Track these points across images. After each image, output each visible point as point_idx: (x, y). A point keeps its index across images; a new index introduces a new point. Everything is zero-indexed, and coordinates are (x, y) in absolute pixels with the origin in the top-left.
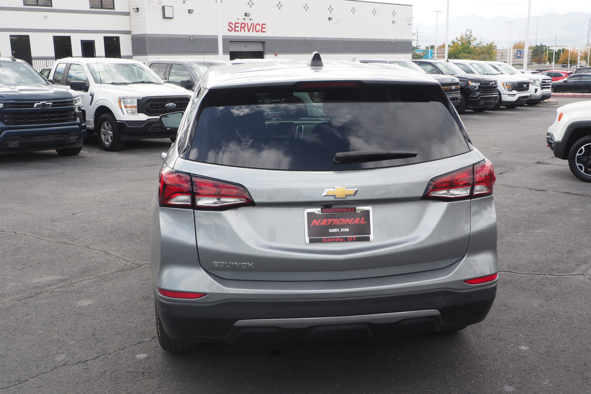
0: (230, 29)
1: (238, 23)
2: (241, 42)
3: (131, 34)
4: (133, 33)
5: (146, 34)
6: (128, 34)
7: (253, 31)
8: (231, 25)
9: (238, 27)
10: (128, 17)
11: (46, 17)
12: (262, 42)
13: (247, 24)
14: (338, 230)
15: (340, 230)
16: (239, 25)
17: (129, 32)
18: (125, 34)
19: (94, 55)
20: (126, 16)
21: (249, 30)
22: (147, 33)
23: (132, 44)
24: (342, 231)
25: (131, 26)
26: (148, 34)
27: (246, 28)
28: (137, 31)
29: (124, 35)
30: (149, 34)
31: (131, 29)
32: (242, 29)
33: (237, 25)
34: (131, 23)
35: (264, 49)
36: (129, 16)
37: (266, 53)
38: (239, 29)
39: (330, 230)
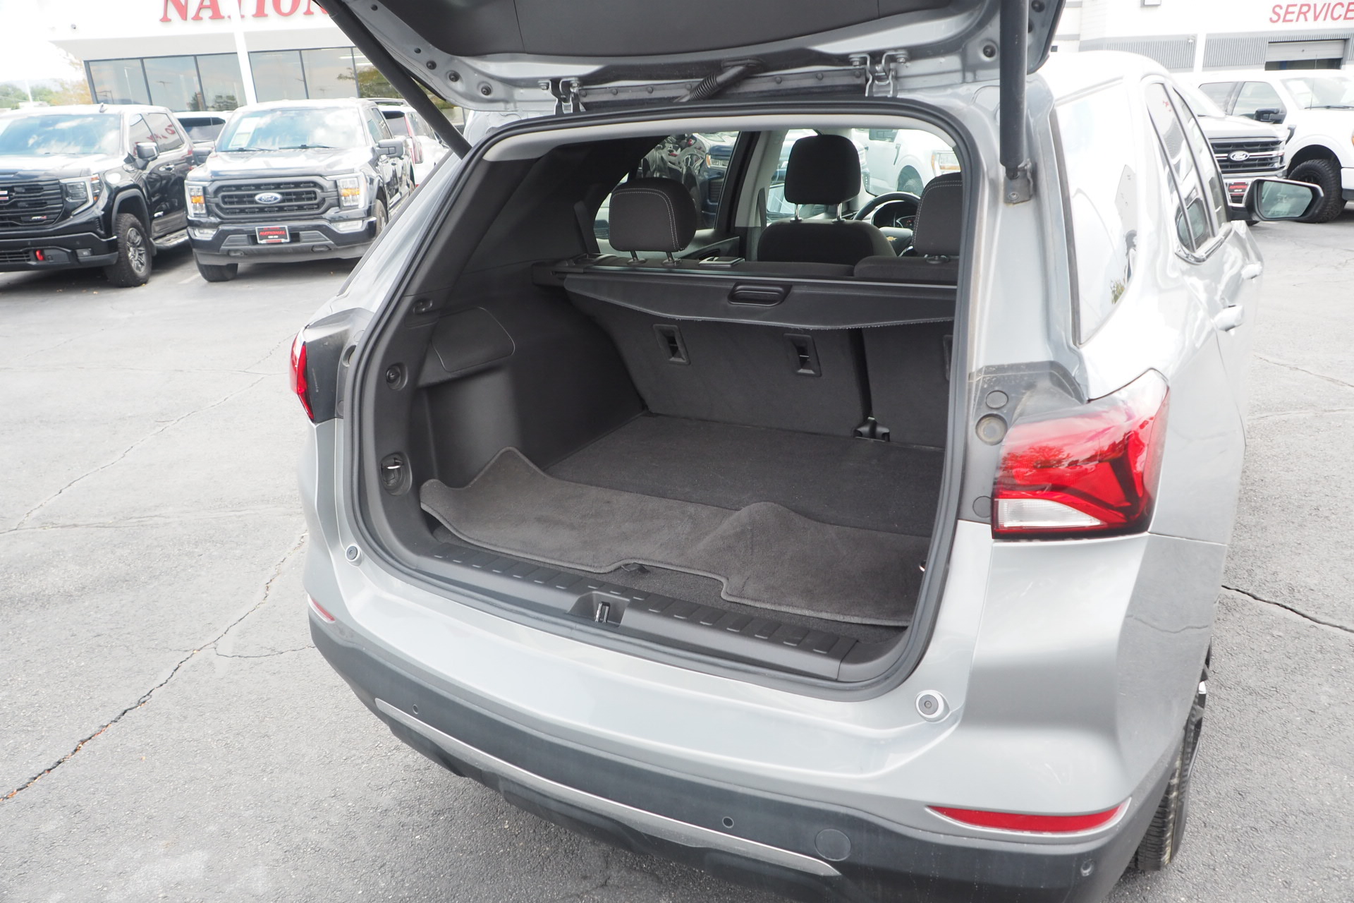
0: (1275, 18)
1: (1295, 5)
2: (1294, 41)
3: (1079, 40)
4: (1082, 38)
5: (1105, 39)
6: (1073, 40)
7: (1325, 19)
8: (1277, 10)
9: (1293, 13)
12: (1339, 39)
13: (1315, 5)
16: (1296, 9)
17: (1076, 37)
21: (1316, 18)
26: (1109, 38)
27: (1310, 15)
28: (1090, 35)
30: (1112, 38)
32: (1302, 16)
33: (1291, 9)
34: (1083, 20)
35: (1343, 54)
37: (1347, 62)
38: (1294, 17)
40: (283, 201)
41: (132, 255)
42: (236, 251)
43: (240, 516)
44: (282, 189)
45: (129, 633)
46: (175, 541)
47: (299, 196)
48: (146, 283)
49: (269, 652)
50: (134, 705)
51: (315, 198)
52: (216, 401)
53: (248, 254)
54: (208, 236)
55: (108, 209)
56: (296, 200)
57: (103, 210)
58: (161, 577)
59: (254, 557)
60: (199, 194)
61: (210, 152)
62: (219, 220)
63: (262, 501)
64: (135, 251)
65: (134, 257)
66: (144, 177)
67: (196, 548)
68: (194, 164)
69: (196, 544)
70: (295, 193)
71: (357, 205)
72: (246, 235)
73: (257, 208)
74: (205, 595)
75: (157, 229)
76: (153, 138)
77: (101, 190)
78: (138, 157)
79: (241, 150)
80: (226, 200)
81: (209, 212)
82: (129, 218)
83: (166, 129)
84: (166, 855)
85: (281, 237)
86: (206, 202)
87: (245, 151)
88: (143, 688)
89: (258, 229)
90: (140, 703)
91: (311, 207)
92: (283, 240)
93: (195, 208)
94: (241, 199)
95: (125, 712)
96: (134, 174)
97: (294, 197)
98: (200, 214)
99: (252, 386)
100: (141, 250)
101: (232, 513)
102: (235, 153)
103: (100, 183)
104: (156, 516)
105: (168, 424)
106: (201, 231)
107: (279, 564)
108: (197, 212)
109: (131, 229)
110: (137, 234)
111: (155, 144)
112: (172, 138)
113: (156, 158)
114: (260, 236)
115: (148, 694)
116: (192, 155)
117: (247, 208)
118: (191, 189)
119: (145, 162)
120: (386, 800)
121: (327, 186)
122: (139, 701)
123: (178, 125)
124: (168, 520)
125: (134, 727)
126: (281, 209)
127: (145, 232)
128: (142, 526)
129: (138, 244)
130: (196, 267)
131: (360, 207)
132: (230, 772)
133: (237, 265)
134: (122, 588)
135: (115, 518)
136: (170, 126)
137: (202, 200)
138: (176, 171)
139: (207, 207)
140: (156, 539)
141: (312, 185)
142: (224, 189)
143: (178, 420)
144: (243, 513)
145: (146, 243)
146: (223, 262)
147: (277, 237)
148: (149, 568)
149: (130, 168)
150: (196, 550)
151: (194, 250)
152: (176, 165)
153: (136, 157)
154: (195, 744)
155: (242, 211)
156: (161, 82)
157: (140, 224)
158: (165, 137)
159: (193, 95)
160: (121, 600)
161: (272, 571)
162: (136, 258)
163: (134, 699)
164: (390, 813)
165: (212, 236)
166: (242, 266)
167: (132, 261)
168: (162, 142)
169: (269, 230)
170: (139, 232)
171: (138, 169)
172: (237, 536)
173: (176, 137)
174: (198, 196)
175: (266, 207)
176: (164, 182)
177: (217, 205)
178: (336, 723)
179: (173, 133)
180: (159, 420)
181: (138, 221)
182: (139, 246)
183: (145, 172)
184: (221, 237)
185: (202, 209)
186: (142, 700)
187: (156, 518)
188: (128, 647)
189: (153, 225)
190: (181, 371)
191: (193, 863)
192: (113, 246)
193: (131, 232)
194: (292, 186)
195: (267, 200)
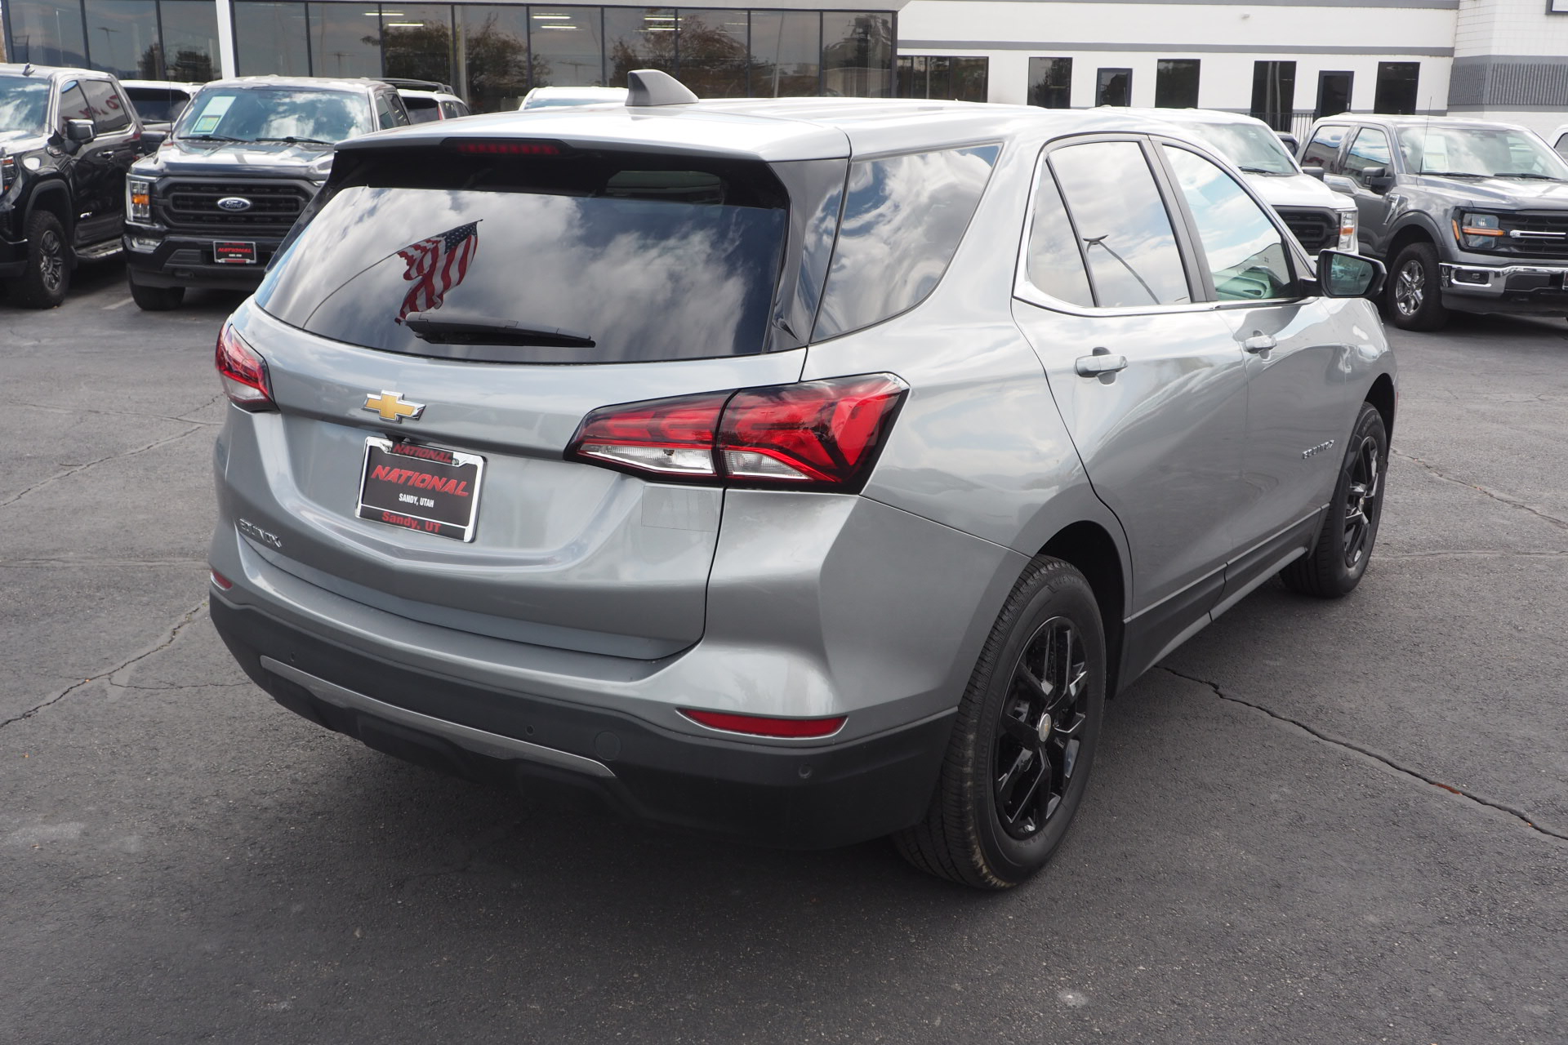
3: (1452, 56)
4: (1457, 54)
5: (1489, 57)
6: (1444, 56)
10: (1453, 12)
11: (1245, 17)
14: (416, 498)
15: (418, 501)
17: (1448, 52)
18: (1436, 56)
19: (1346, 105)
20: (1449, 11)
22: (1494, 52)
23: (1451, 81)
24: (422, 504)
25: (1456, 35)
26: (1494, 56)
28: (1467, 50)
29: (1433, 58)
30: (1499, 56)
31: (1455, 42)
34: (1459, 28)
36: (1456, 11)
39: (401, 495)
40: (252, 209)
41: (45, 266)
42: (184, 270)
43: (151, 567)
44: (254, 193)
45: (16, 660)
46: (74, 584)
47: (275, 204)
48: (59, 305)
49: (167, 686)
50: (18, 717)
51: (297, 208)
52: (137, 448)
53: (199, 276)
54: (149, 247)
55: (20, 202)
56: (271, 209)
57: (13, 204)
58: (55, 615)
59: (162, 605)
60: (144, 192)
61: (164, 138)
62: (165, 228)
63: (180, 553)
64: (49, 261)
65: (48, 269)
66: (73, 164)
67: (98, 592)
68: (140, 151)
69: (98, 589)
70: (271, 200)
72: (199, 251)
73: (218, 215)
74: (103, 634)
75: (82, 234)
76: (88, 113)
77: (15, 179)
78: (67, 138)
79: (206, 138)
80: (178, 202)
81: (154, 218)
82: (47, 217)
83: (107, 102)
84: (44, 823)
85: (245, 256)
86: (151, 202)
87: (212, 139)
88: (30, 704)
89: (216, 243)
90: (24, 716)
91: (290, 220)
92: (248, 261)
93: (136, 210)
94: (197, 203)
95: (9, 721)
96: (59, 159)
97: (268, 205)
98: (142, 218)
99: (185, 435)
100: (57, 261)
101: (144, 563)
102: (197, 141)
103: (15, 168)
104: (54, 560)
105: (75, 468)
106: (141, 241)
107: (191, 613)
108: (139, 215)
109: (48, 232)
110: (55, 239)
111: (91, 122)
112: (115, 114)
113: (92, 140)
114: (217, 253)
115: (34, 710)
116: (139, 139)
117: (204, 215)
118: (134, 185)
119: (76, 144)
120: (267, 801)
122: (24, 715)
123: (125, 98)
124: (66, 565)
125: (17, 733)
126: (249, 220)
127: (65, 235)
128: (37, 567)
129: (55, 252)
130: (128, 291)
132: (114, 772)
133: (183, 290)
134: (11, 621)
135: (5, 558)
136: (112, 98)
137: (146, 199)
138: (115, 159)
139: (152, 211)
140: (52, 581)
141: (294, 191)
142: (177, 188)
143: (88, 466)
144: (157, 564)
145: (65, 253)
146: (165, 284)
147: (240, 256)
148: (42, 606)
149: (55, 152)
150: (98, 594)
151: (129, 265)
152: (115, 151)
153: (65, 137)
154: (81, 750)
155: (198, 218)
156: (104, 29)
157: (60, 226)
158: (105, 113)
159: (147, 48)
160: (9, 632)
161: (182, 618)
162: (50, 271)
163: (19, 713)
164: (270, 811)
165: (154, 248)
166: (190, 291)
167: (44, 274)
168: (100, 118)
169: (230, 245)
170: (58, 237)
171: (66, 153)
172: (146, 585)
173: (120, 113)
174: (141, 194)
175: (230, 216)
176: (97, 173)
177: (166, 209)
178: (229, 745)
179: (116, 107)
180: (64, 463)
181: (57, 222)
182: (55, 256)
183: (74, 158)
184: (165, 250)
185: (146, 213)
186: (27, 714)
187: (52, 562)
188: (14, 672)
189: (77, 228)
190: (97, 412)
191: (72, 830)
192: (22, 252)
193: (47, 236)
194: (268, 190)
195: (233, 206)
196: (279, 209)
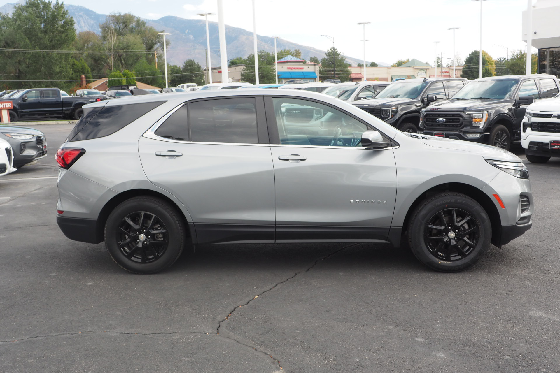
40: (446, 122)
44: (447, 117)
47: (453, 121)
51: (459, 122)
56: (452, 122)
70: (452, 119)
71: (479, 127)
91: (457, 126)
97: (451, 121)
121: (465, 117)
126: (446, 125)
131: (481, 127)
141: (459, 116)
175: (440, 124)
194: (451, 116)
195: (440, 121)
196: (454, 122)
